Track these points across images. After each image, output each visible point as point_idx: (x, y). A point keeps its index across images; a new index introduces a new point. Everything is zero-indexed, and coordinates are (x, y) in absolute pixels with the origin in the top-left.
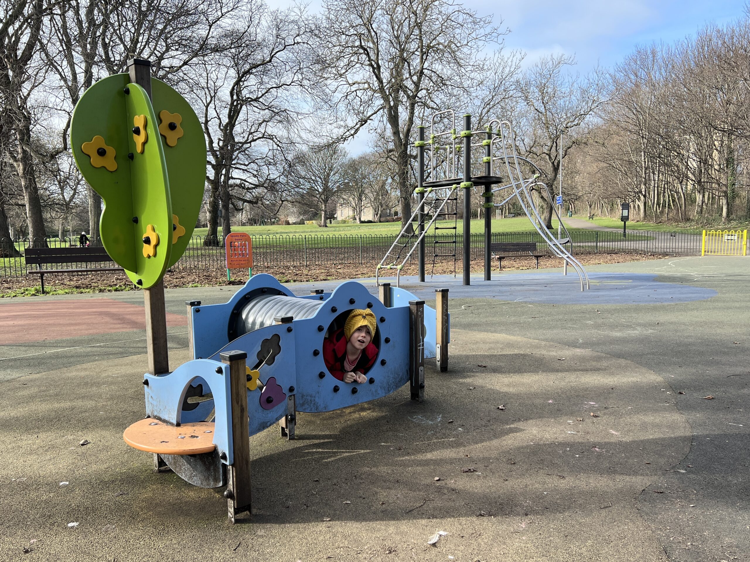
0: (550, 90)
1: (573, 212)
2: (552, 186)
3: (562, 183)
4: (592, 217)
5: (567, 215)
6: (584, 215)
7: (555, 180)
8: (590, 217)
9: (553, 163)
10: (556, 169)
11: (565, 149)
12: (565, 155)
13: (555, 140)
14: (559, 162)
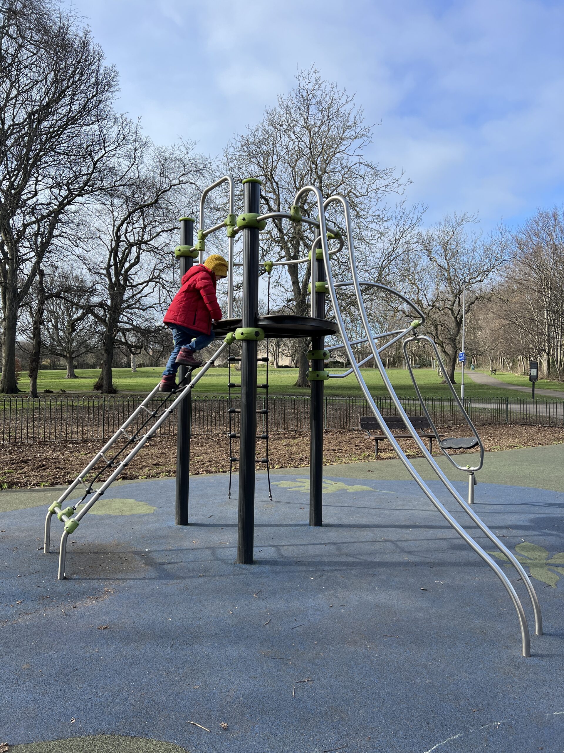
0: (453, 247)
1: (476, 366)
2: (454, 341)
3: (465, 338)
4: (494, 371)
5: (470, 368)
6: (486, 369)
7: (457, 334)
8: (492, 372)
9: (456, 318)
10: (459, 324)
11: (467, 305)
12: (468, 311)
13: (457, 295)
14: (462, 317)
